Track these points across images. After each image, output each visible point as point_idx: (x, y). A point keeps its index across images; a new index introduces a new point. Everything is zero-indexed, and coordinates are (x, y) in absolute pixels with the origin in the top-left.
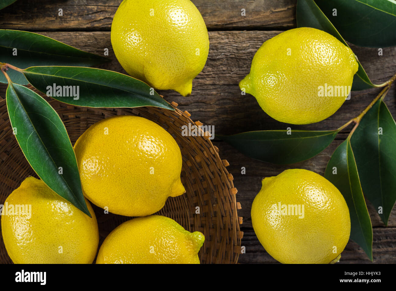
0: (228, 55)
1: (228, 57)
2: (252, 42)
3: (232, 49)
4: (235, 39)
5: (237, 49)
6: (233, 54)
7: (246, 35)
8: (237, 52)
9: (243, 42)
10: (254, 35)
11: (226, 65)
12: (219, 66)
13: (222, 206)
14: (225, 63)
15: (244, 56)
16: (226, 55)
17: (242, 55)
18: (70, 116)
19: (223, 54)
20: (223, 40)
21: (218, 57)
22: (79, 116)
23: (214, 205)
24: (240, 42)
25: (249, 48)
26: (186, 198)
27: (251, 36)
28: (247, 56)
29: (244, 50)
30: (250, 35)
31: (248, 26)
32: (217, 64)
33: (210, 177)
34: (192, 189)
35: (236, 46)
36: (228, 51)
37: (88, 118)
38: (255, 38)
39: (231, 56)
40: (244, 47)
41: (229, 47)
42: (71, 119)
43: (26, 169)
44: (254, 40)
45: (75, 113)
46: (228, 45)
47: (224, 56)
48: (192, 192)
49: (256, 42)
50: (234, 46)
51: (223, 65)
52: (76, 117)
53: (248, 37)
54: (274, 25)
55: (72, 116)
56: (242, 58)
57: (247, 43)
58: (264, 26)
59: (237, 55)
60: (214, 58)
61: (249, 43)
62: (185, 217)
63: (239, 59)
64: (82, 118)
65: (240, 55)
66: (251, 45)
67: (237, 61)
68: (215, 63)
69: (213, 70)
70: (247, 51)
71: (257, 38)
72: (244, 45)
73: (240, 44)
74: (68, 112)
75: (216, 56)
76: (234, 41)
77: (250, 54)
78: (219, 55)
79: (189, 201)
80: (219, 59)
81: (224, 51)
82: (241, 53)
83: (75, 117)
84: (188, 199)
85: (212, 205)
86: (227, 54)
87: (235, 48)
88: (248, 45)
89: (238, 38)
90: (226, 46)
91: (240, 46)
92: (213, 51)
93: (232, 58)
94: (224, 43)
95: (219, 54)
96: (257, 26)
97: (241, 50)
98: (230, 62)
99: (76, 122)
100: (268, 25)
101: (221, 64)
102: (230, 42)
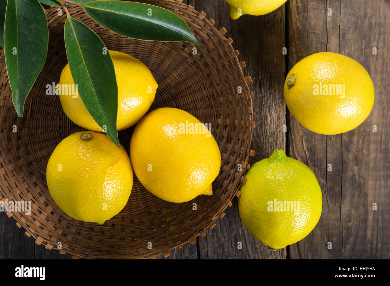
0: (264, 98)
1: (263, 98)
2: (276, 119)
3: (270, 102)
4: (279, 105)
5: (269, 106)
6: (266, 103)
7: (282, 114)
8: (267, 107)
9: (276, 111)
10: (282, 121)
11: (256, 96)
12: (255, 91)
13: (129, 246)
14: (257, 96)
15: (264, 113)
16: (264, 96)
17: (264, 111)
18: (220, 120)
19: (266, 94)
20: (278, 94)
21: (262, 89)
22: (219, 128)
23: (130, 238)
24: (276, 109)
25: (270, 117)
26: (138, 213)
27: (281, 119)
28: (264, 115)
29: (269, 113)
30: (282, 117)
31: (290, 116)
32: (257, 89)
35: (272, 106)
36: (268, 98)
37: (216, 135)
38: (280, 122)
39: (264, 101)
40: (272, 113)
41: (272, 99)
42: (217, 121)
44: (277, 121)
45: (222, 125)
46: (274, 98)
47: (263, 95)
49: (276, 123)
50: (272, 104)
51: (256, 94)
52: (218, 126)
53: (280, 116)
54: (290, 139)
55: (219, 122)
56: (262, 111)
57: (275, 115)
58: (290, 130)
59: (265, 106)
60: (262, 86)
61: (275, 117)
63: (261, 108)
64: (217, 130)
65: (264, 109)
66: (274, 118)
67: (259, 107)
68: (258, 87)
69: (251, 86)
70: (268, 115)
71: (280, 124)
72: (273, 113)
73: (275, 109)
74: (223, 119)
75: (264, 88)
76: (277, 103)
77: (265, 118)
78: (264, 91)
79: (136, 215)
80: (261, 90)
81: (268, 95)
82: (266, 110)
83: (218, 124)
84: (137, 215)
85: (130, 236)
86: (266, 97)
87: (271, 105)
88: (273, 116)
89: (280, 107)
90: (272, 97)
91: (273, 109)
92: (268, 85)
93: (262, 102)
94: (275, 94)
95: (266, 91)
96: (290, 124)
97: (269, 110)
98: (259, 100)
99: (214, 124)
100: (291, 134)
101: (256, 93)
102: (276, 100)
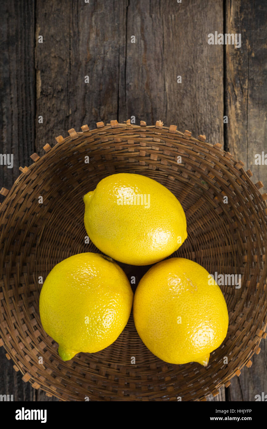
33: (150, 396)
34: (143, 375)
43: (201, 227)
48: (140, 374)
62: (119, 360)
